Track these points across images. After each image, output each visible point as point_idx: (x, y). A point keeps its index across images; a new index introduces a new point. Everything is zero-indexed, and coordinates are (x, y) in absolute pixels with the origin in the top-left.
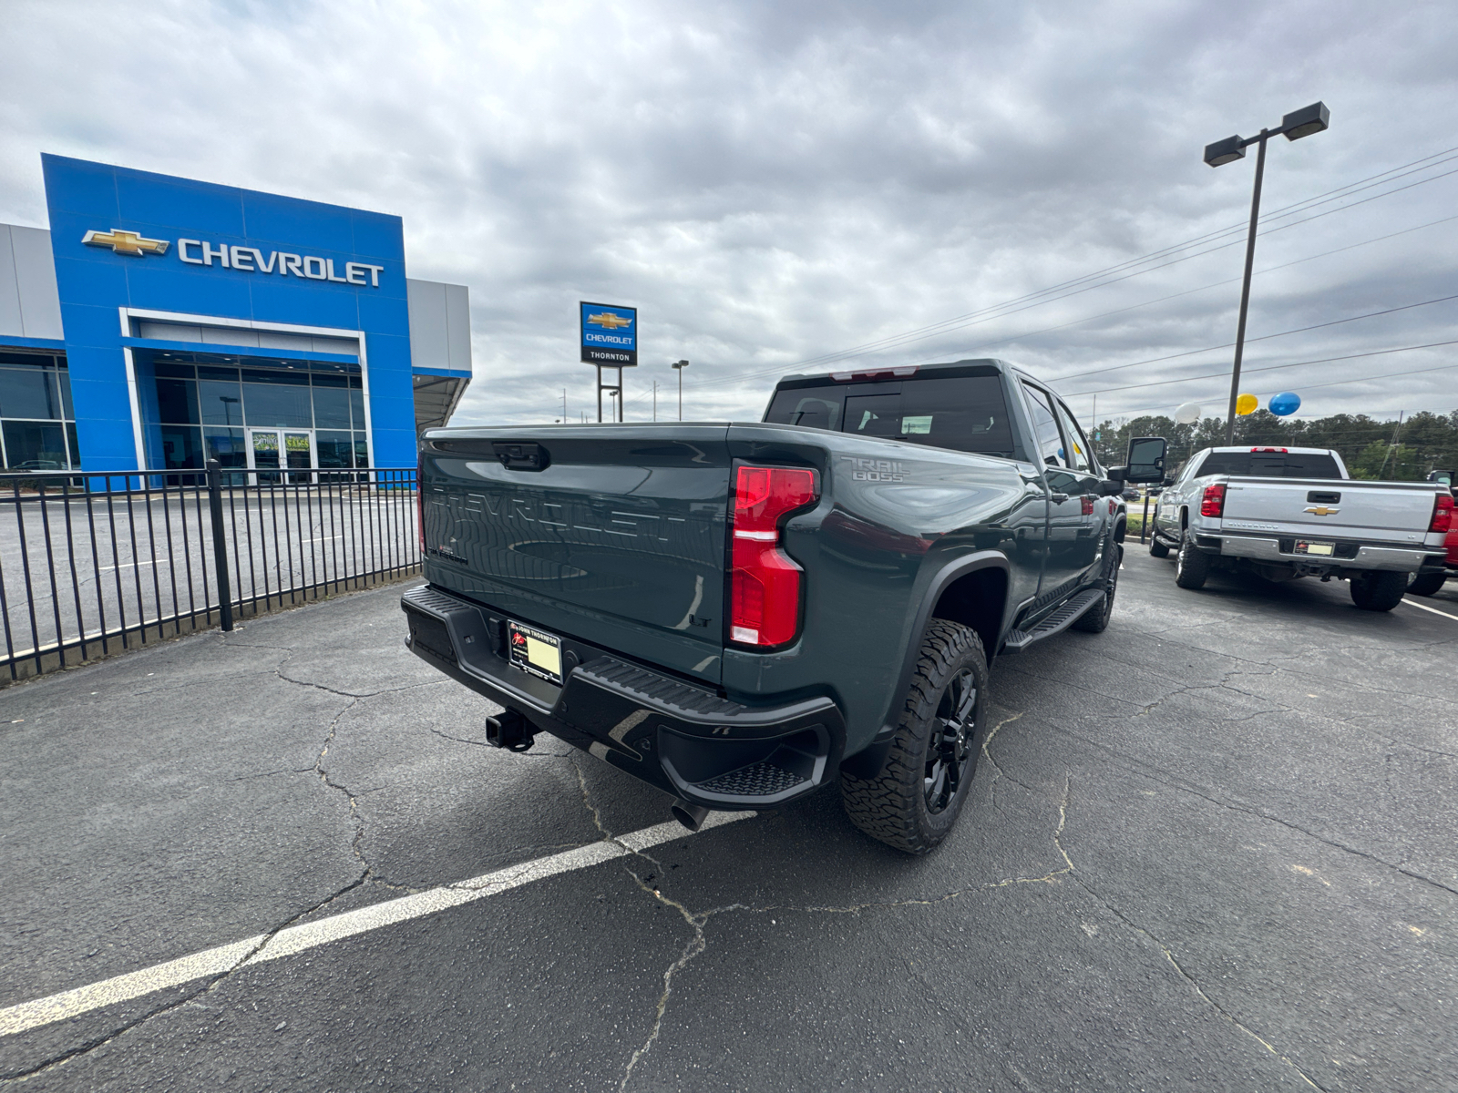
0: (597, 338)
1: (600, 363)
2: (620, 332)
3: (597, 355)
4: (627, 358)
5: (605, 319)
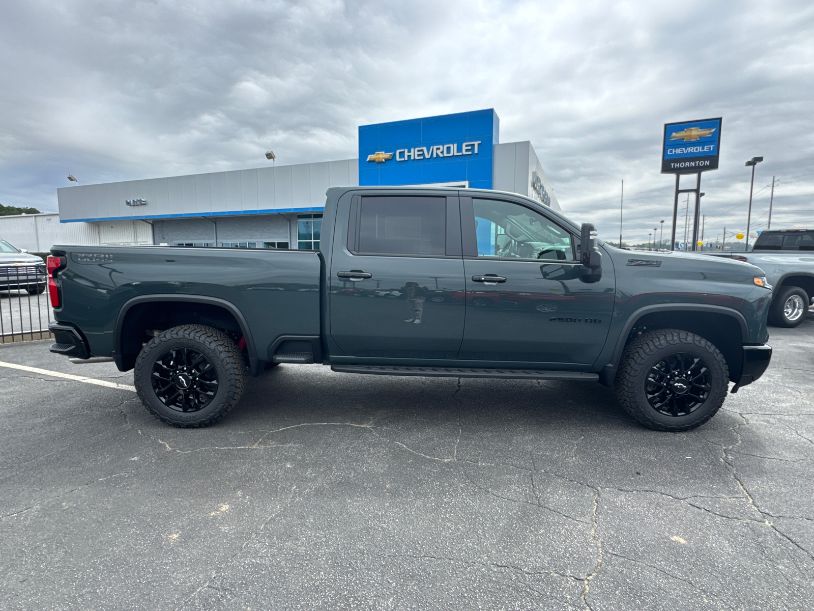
0: (678, 151)
1: (679, 172)
2: (702, 142)
3: (677, 165)
4: (707, 163)
5: (688, 133)
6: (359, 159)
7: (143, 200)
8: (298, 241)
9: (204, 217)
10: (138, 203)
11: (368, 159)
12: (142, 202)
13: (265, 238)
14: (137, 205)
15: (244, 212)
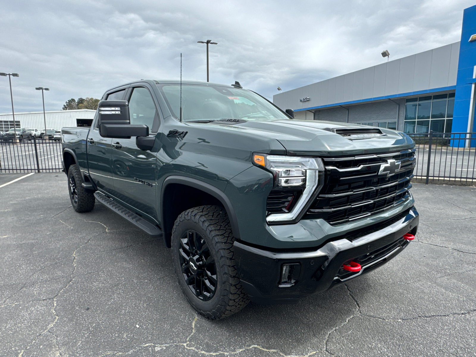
6: (461, 41)
7: (308, 98)
8: (404, 121)
9: (340, 106)
10: (306, 100)
11: (470, 39)
12: (308, 99)
13: (380, 119)
14: (305, 101)
15: (374, 98)
